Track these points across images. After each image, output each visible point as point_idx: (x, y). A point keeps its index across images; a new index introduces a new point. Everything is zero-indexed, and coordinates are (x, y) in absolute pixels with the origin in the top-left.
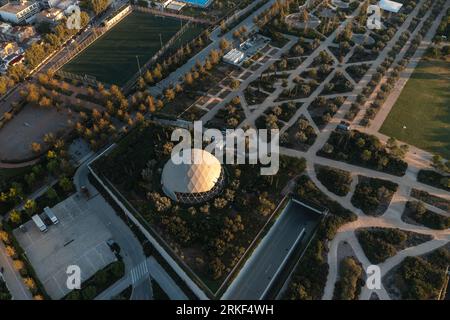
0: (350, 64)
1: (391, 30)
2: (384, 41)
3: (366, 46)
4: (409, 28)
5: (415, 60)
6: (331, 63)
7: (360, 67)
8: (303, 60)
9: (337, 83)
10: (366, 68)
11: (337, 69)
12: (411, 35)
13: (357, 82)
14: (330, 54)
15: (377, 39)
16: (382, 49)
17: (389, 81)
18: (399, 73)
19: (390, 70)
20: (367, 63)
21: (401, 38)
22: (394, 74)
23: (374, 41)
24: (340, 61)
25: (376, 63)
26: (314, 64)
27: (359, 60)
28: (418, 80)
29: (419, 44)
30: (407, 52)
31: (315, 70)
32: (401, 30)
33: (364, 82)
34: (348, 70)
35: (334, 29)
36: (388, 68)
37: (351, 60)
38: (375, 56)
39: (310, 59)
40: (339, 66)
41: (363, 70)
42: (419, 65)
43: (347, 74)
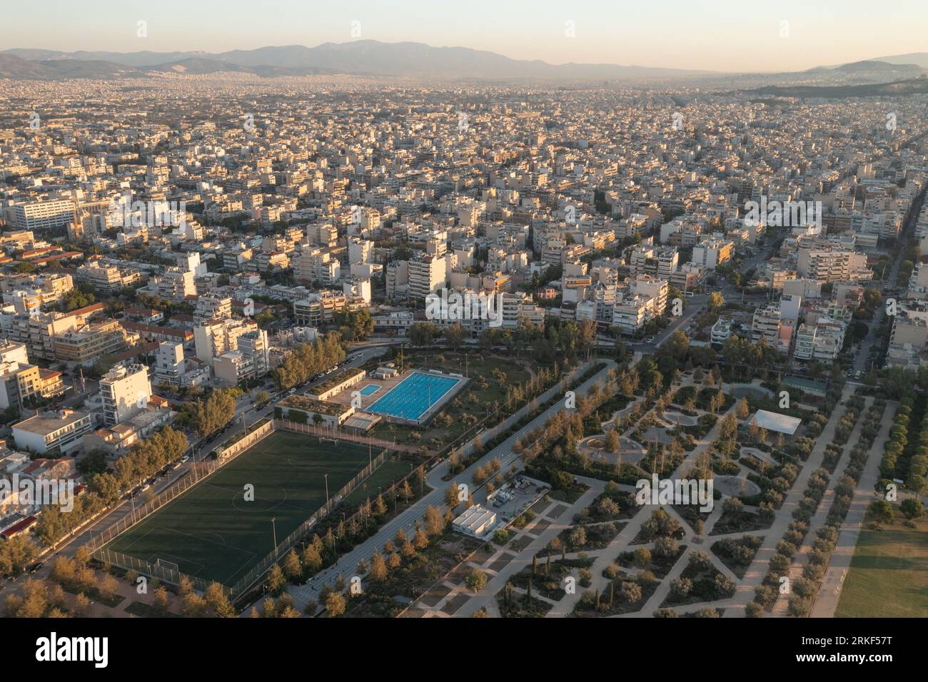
0: (719, 538)
1: (789, 468)
2: (779, 490)
3: (746, 501)
4: (823, 465)
5: (852, 527)
6: (678, 534)
7: (738, 542)
8: (620, 527)
9: (698, 578)
10: (754, 545)
11: (692, 549)
12: (830, 477)
13: (740, 576)
14: (675, 516)
15: (764, 486)
16: (777, 505)
17: (808, 573)
18: (825, 556)
19: (805, 549)
20: (754, 534)
21: (812, 484)
22: (815, 560)
23: (759, 491)
24: (697, 530)
25: (773, 536)
26: (643, 536)
27: (734, 527)
28: (869, 572)
29: (851, 495)
30: (832, 512)
31: (647, 549)
32: (810, 469)
33: (754, 575)
34: (717, 549)
35: (676, 466)
36: (798, 544)
37: (719, 529)
38: (766, 520)
39: (633, 526)
40: (697, 541)
41: (748, 552)
42: (862, 539)
43: (716, 557)
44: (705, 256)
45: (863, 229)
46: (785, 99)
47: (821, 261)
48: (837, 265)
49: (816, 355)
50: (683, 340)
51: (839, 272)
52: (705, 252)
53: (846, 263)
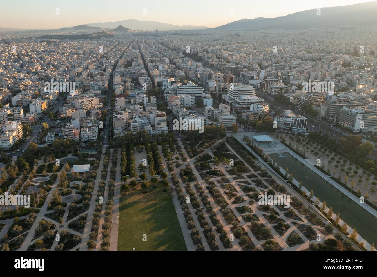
0: (70, 221)
1: (90, 184)
2: (89, 194)
3: (77, 202)
4: (102, 179)
5: (117, 198)
6: (53, 227)
7: (78, 220)
8: (25, 236)
9: (66, 241)
10: (84, 218)
11: (60, 230)
12: (105, 182)
13: (82, 233)
14: (49, 220)
15: (83, 194)
16: (89, 200)
17: (106, 220)
18: (111, 211)
19: (103, 212)
20: (83, 214)
21: (100, 187)
22: (107, 214)
23: (81, 197)
24: (60, 222)
25: (90, 212)
26: (37, 234)
27: (75, 215)
28: (126, 211)
29: (114, 186)
30: (109, 194)
31: (40, 239)
32: (98, 181)
33: (87, 230)
34: (70, 226)
35: (45, 200)
36: (100, 211)
37: (69, 218)
38: (87, 206)
39: (32, 232)
40: (61, 226)
41: (83, 222)
42: (121, 200)
43: (71, 230)
44: (36, 108)
45: (95, 89)
46: (54, 40)
47: (83, 103)
48: (89, 103)
49: (90, 139)
50: (34, 146)
51: (91, 106)
52: (35, 107)
53: (92, 102)
